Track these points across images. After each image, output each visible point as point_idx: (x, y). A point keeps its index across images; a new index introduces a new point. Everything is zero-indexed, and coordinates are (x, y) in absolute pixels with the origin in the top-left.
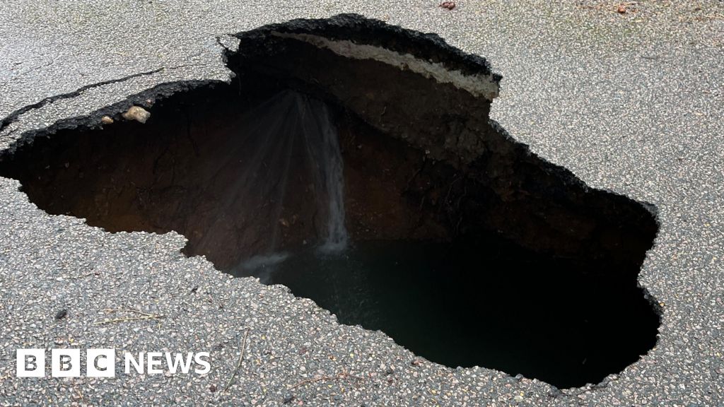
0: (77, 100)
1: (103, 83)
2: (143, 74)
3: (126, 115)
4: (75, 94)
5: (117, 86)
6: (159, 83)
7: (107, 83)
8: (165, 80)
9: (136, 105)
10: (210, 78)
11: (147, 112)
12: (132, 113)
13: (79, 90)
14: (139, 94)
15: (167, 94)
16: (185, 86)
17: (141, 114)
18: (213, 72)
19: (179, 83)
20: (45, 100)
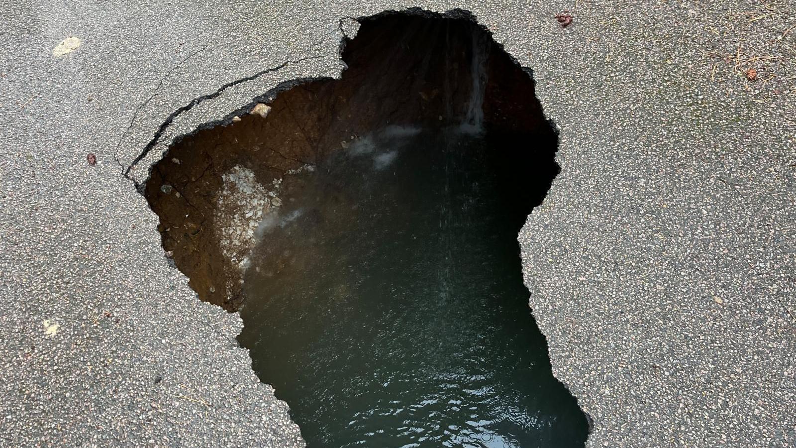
0: (216, 102)
1: (238, 82)
2: (271, 70)
3: (252, 112)
4: (217, 94)
5: (248, 85)
6: (281, 81)
7: (241, 81)
8: (286, 78)
9: (260, 102)
10: (324, 75)
11: (269, 107)
12: (257, 110)
13: (220, 90)
14: (264, 95)
15: (287, 89)
16: (302, 82)
17: (263, 109)
18: (328, 66)
19: (298, 80)
20: (194, 101)
